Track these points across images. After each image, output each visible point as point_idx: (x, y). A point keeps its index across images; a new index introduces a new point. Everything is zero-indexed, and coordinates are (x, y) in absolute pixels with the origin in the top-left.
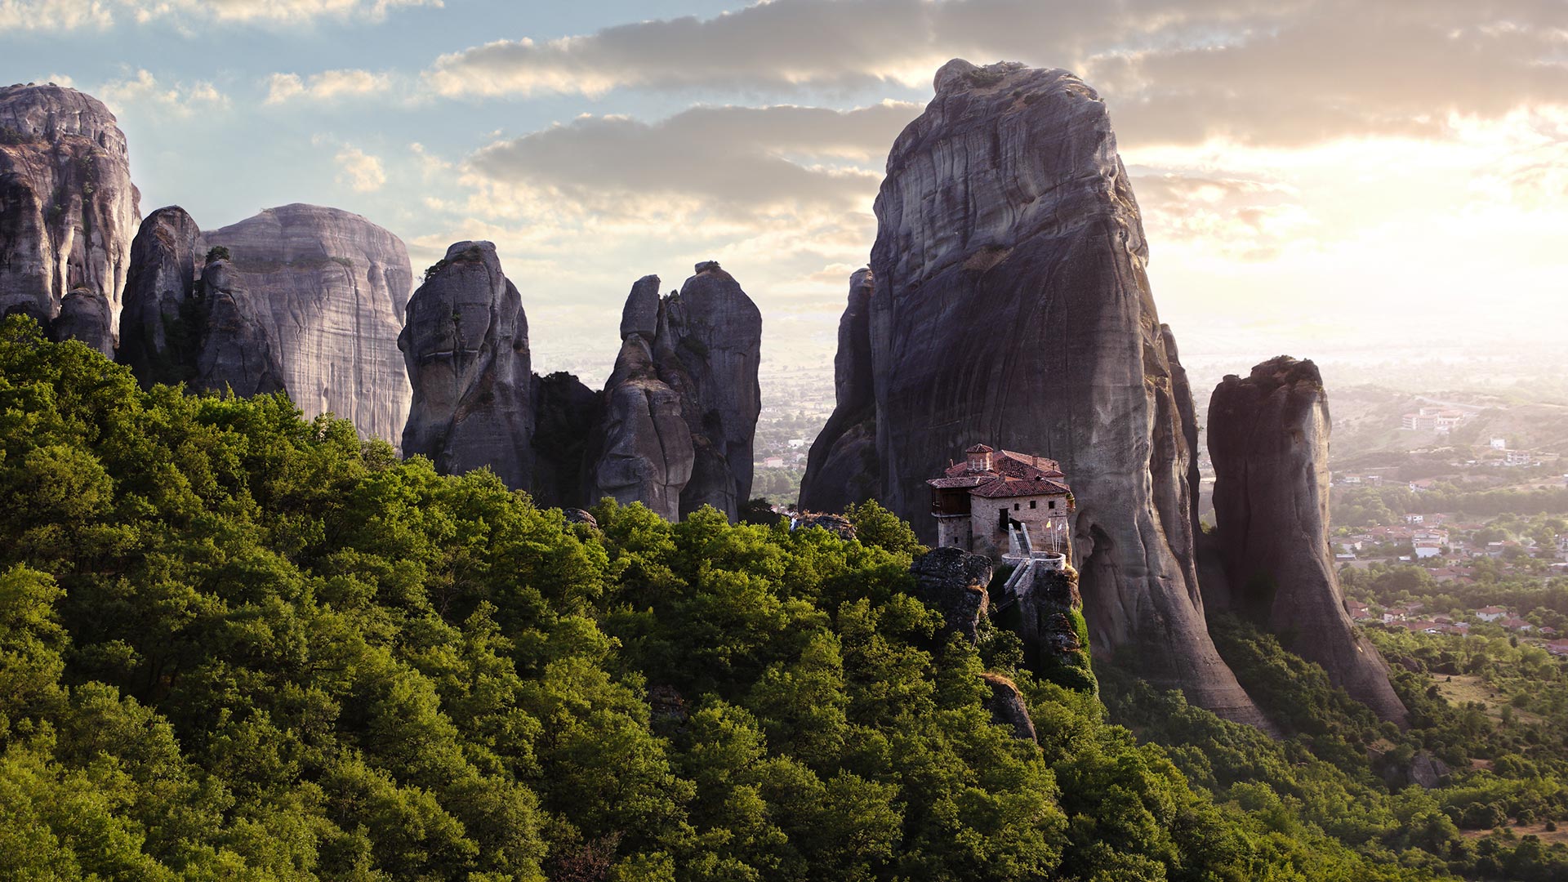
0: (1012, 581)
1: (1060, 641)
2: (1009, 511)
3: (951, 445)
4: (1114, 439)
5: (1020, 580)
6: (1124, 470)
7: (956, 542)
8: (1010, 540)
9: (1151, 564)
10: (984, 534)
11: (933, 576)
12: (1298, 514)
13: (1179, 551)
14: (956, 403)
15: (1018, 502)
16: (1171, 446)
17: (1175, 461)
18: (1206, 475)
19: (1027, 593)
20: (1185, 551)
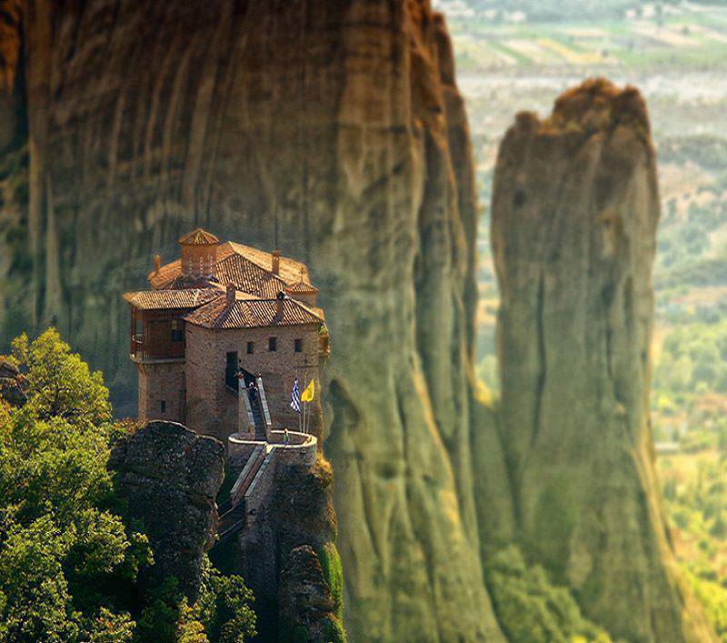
0: (242, 485)
1: (307, 596)
2: (239, 355)
3: (139, 226)
4: (367, 225)
5: (253, 484)
6: (378, 281)
7: (163, 409)
8: (241, 409)
9: (411, 454)
10: (203, 396)
11: (141, 475)
12: (609, 369)
13: (448, 431)
14: (148, 148)
15: (253, 339)
16: (442, 241)
17: (446, 269)
18: (488, 296)
19: (262, 506)
20: (456, 431)
